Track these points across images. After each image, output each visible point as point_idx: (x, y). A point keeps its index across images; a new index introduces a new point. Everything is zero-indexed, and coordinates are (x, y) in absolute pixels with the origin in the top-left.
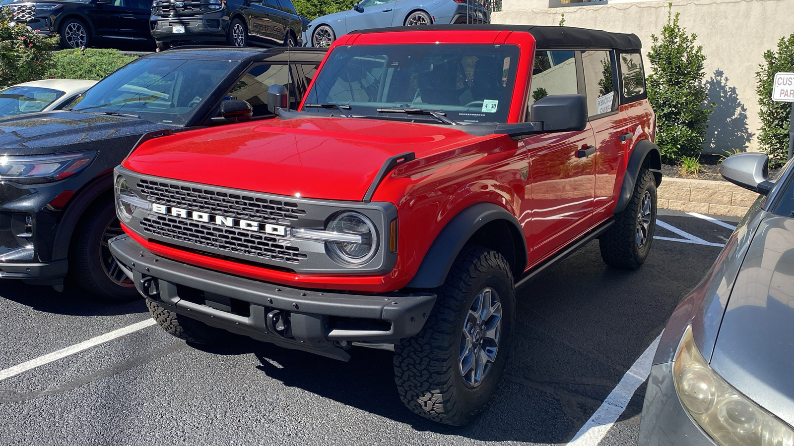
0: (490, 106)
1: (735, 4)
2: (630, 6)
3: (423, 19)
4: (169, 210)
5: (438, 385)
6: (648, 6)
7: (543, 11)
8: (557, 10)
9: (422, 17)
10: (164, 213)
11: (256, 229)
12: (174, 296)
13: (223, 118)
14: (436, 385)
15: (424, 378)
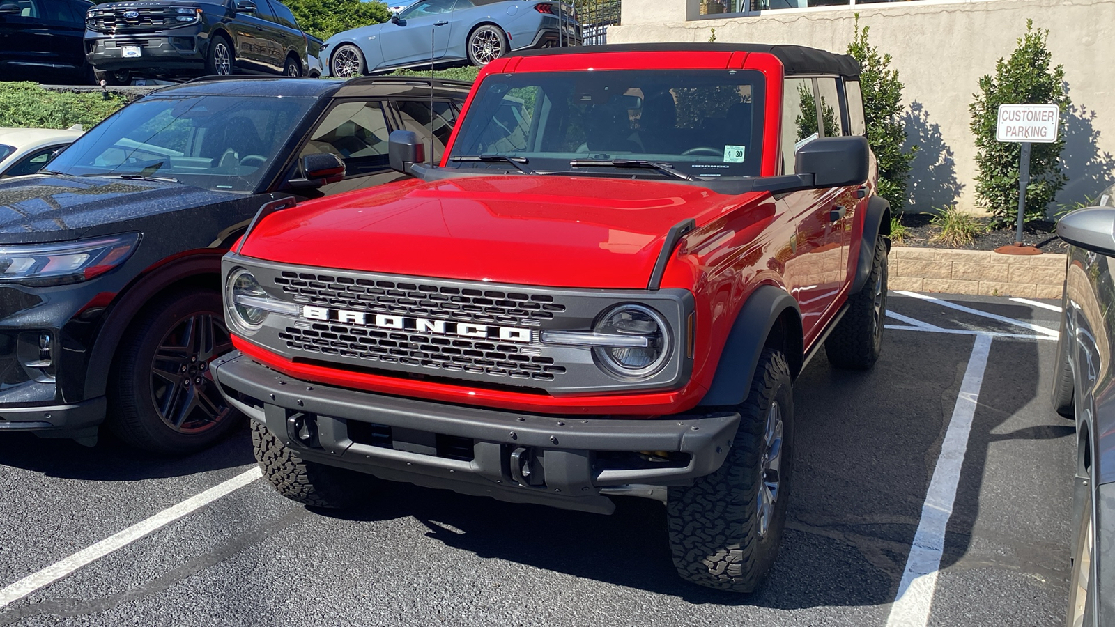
0: (734, 154)
1: (934, 15)
2: (797, 17)
3: (494, 36)
4: (333, 315)
5: (737, 538)
6: (821, 17)
7: (680, 26)
8: (698, 24)
9: (493, 32)
10: (325, 318)
11: (484, 335)
12: (342, 439)
13: (306, 180)
14: (734, 538)
15: (717, 531)
